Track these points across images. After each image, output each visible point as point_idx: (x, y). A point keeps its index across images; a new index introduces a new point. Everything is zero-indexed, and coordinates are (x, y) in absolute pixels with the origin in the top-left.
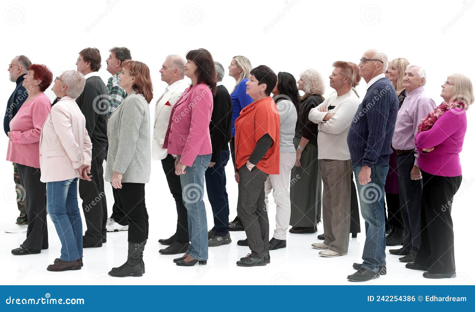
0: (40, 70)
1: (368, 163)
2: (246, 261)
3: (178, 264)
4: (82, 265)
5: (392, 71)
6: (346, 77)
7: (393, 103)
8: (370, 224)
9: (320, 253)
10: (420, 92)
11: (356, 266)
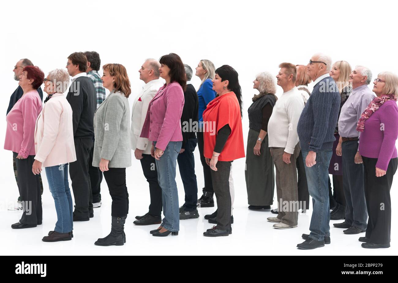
0: (32, 71)
1: (313, 149)
2: (211, 232)
3: (154, 235)
4: (72, 237)
5: (334, 71)
6: (290, 75)
7: (335, 98)
8: (316, 200)
9: (274, 226)
10: (364, 89)
11: (304, 236)
